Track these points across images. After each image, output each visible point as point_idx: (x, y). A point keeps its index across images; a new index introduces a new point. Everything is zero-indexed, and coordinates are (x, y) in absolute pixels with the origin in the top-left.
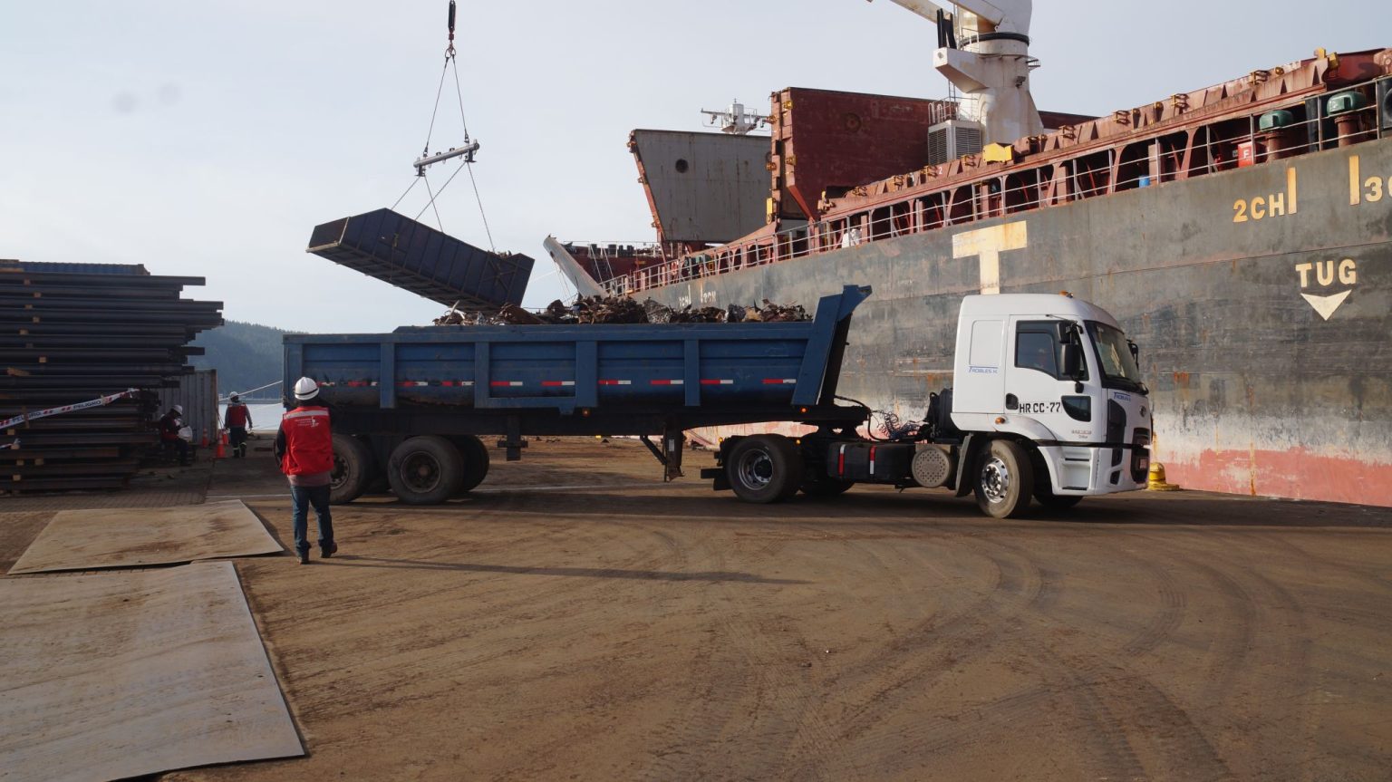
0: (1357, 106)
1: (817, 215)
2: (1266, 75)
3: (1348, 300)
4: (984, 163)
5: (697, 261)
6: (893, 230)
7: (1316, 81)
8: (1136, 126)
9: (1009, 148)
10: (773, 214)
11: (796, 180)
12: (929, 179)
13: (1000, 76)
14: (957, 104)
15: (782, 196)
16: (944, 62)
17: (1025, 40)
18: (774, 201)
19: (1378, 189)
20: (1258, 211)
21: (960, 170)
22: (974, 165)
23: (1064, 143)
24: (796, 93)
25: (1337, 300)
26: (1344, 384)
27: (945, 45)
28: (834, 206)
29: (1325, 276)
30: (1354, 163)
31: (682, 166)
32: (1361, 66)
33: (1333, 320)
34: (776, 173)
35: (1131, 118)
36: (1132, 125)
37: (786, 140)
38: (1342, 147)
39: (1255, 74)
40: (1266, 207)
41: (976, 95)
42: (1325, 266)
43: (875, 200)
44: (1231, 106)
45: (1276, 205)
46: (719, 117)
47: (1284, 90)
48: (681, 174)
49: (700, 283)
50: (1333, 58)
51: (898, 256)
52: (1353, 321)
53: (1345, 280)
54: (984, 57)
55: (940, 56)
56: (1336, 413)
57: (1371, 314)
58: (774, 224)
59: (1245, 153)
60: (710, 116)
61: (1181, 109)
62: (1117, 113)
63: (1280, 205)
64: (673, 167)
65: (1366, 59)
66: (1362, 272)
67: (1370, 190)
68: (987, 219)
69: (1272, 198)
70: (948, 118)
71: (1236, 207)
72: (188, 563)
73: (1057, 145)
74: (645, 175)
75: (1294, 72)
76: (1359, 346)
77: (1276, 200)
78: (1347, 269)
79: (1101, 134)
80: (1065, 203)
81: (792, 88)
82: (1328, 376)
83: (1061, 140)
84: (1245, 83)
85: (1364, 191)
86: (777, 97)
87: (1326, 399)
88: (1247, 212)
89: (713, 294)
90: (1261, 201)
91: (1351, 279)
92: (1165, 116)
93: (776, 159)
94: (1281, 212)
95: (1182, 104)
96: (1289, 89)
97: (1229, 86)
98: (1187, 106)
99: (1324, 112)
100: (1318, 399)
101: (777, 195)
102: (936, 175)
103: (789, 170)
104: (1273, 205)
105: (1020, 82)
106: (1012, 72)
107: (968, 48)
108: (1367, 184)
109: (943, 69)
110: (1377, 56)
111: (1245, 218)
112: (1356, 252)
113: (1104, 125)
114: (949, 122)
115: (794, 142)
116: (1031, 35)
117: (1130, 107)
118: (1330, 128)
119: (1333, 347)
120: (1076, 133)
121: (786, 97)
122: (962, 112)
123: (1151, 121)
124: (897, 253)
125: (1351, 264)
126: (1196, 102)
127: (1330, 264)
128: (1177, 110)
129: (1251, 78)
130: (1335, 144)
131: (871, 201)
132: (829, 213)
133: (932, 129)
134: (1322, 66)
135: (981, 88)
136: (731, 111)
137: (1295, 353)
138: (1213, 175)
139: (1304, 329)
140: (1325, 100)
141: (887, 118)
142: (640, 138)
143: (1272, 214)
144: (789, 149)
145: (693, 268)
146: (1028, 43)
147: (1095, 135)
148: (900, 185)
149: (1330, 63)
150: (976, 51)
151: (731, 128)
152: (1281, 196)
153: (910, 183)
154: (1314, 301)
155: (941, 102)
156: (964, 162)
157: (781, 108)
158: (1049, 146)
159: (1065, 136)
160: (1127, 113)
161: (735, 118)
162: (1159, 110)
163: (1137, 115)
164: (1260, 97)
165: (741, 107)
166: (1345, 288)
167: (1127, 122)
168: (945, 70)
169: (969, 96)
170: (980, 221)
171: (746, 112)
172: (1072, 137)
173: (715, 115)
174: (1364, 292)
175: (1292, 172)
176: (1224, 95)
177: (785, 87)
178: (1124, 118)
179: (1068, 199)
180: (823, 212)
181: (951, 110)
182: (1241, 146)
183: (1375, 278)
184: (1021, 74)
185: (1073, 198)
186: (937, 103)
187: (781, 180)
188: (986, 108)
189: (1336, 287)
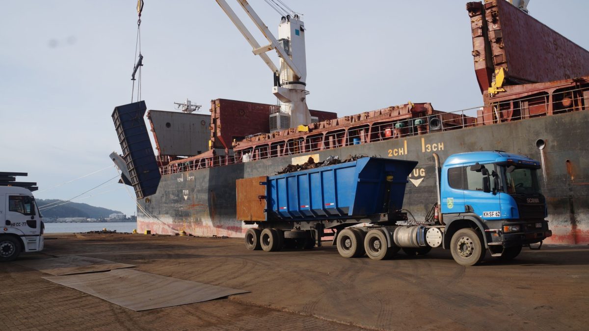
0: (423, 123)
1: (232, 148)
2: (393, 108)
3: (423, 181)
4: (297, 132)
5: (186, 164)
6: (269, 156)
7: (409, 112)
8: (352, 122)
9: (307, 127)
10: (212, 147)
11: (221, 134)
12: (276, 136)
13: (296, 97)
14: (280, 106)
15: (215, 139)
16: (276, 91)
17: (304, 84)
18: (212, 141)
19: (430, 148)
20: (396, 153)
21: (288, 134)
22: (293, 132)
23: (327, 126)
24: (221, 101)
25: (420, 181)
26: (423, 206)
27: (276, 85)
28: (239, 145)
29: (416, 173)
30: (423, 140)
31: (168, 125)
32: (421, 108)
33: (420, 186)
34: (213, 131)
35: (350, 119)
36: (350, 121)
37: (217, 118)
38: (419, 135)
39: (390, 107)
40: (398, 152)
41: (287, 104)
42: (416, 170)
43: (256, 143)
44: (383, 117)
45: (401, 151)
46: (181, 106)
47: (399, 114)
48: (168, 128)
49: (187, 173)
50: (413, 105)
51: (271, 165)
52: (424, 187)
53: (422, 175)
54: (290, 90)
55: (275, 89)
56: (421, 215)
57: (429, 185)
58: (212, 150)
59: (388, 132)
60: (177, 105)
61: (367, 117)
62: (345, 117)
63: (402, 151)
64: (165, 125)
65: (422, 106)
66: (426, 172)
67: (427, 148)
68: (304, 153)
69: (400, 149)
70: (277, 112)
71: (389, 152)
72: (110, 270)
73: (324, 127)
74: (154, 128)
75: (402, 108)
76: (426, 195)
77: (401, 150)
78: (422, 171)
79: (339, 124)
80: (332, 149)
81: (220, 99)
82: (418, 204)
83: (325, 125)
84: (387, 110)
85: (426, 148)
86: (214, 102)
87: (418, 211)
88: (392, 153)
89: (193, 177)
90: (397, 150)
91: (423, 174)
92: (362, 119)
93: (213, 125)
94: (403, 154)
95: (367, 115)
96: (401, 113)
97: (382, 110)
98: (368, 116)
99: (414, 124)
100: (416, 211)
101: (213, 139)
102: (279, 135)
103: (218, 130)
104: (400, 152)
105: (303, 99)
106: (300, 96)
107: (284, 86)
108: (427, 146)
109: (276, 94)
110: (425, 105)
111: (392, 155)
112: (425, 167)
113: (340, 121)
114: (278, 113)
115: (220, 119)
116: (306, 83)
117: (350, 115)
118: (416, 129)
119: (419, 195)
120: (331, 123)
121: (217, 102)
122: (282, 110)
123: (357, 120)
124: (270, 164)
125: (423, 170)
126: (371, 115)
127: (417, 170)
128: (365, 117)
129: (389, 109)
130: (417, 134)
131: (254, 143)
132: (236, 147)
133: (271, 116)
134: (410, 107)
135: (289, 101)
136: (186, 103)
137: (408, 197)
138: (382, 141)
139: (410, 190)
140: (414, 121)
141: (255, 111)
142: (152, 114)
143: (400, 154)
144: (218, 122)
145: (184, 167)
146: (305, 85)
147: (337, 124)
148: (265, 138)
149: (412, 106)
150: (287, 88)
151: (186, 110)
152: (402, 149)
153: (269, 137)
154: (413, 181)
155: (275, 106)
156: (290, 131)
157: (215, 106)
158: (321, 127)
159: (327, 124)
160: (349, 117)
161: (188, 106)
162: (359, 117)
163: (352, 118)
164: (392, 115)
165: (190, 102)
166: (422, 177)
167: (349, 120)
168: (277, 95)
169: (284, 104)
170: (302, 153)
171: (192, 104)
172: (330, 124)
173: (180, 105)
174: (427, 178)
175: (406, 142)
176: (381, 113)
177: (217, 98)
178: (348, 119)
179: (333, 147)
180: (234, 147)
181: (278, 108)
182: (386, 130)
183: (430, 174)
184: (303, 97)
185: (335, 147)
186: (273, 106)
187: (215, 134)
188: (291, 109)
189: (419, 177)
